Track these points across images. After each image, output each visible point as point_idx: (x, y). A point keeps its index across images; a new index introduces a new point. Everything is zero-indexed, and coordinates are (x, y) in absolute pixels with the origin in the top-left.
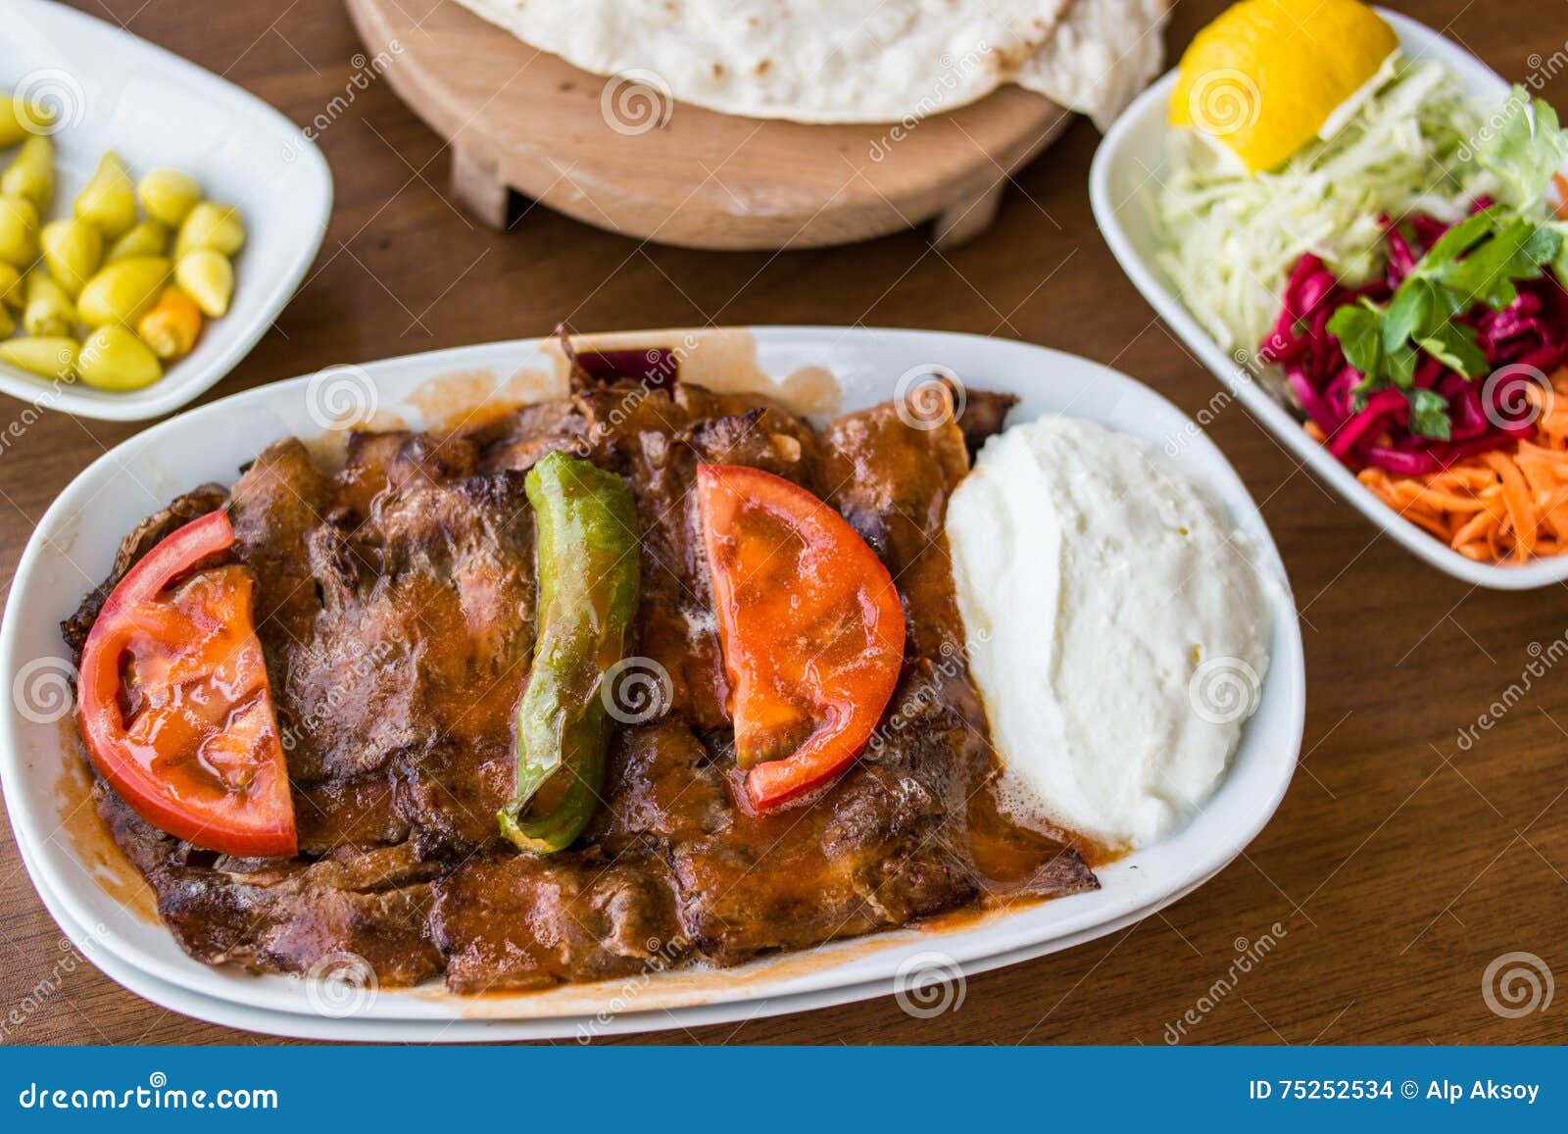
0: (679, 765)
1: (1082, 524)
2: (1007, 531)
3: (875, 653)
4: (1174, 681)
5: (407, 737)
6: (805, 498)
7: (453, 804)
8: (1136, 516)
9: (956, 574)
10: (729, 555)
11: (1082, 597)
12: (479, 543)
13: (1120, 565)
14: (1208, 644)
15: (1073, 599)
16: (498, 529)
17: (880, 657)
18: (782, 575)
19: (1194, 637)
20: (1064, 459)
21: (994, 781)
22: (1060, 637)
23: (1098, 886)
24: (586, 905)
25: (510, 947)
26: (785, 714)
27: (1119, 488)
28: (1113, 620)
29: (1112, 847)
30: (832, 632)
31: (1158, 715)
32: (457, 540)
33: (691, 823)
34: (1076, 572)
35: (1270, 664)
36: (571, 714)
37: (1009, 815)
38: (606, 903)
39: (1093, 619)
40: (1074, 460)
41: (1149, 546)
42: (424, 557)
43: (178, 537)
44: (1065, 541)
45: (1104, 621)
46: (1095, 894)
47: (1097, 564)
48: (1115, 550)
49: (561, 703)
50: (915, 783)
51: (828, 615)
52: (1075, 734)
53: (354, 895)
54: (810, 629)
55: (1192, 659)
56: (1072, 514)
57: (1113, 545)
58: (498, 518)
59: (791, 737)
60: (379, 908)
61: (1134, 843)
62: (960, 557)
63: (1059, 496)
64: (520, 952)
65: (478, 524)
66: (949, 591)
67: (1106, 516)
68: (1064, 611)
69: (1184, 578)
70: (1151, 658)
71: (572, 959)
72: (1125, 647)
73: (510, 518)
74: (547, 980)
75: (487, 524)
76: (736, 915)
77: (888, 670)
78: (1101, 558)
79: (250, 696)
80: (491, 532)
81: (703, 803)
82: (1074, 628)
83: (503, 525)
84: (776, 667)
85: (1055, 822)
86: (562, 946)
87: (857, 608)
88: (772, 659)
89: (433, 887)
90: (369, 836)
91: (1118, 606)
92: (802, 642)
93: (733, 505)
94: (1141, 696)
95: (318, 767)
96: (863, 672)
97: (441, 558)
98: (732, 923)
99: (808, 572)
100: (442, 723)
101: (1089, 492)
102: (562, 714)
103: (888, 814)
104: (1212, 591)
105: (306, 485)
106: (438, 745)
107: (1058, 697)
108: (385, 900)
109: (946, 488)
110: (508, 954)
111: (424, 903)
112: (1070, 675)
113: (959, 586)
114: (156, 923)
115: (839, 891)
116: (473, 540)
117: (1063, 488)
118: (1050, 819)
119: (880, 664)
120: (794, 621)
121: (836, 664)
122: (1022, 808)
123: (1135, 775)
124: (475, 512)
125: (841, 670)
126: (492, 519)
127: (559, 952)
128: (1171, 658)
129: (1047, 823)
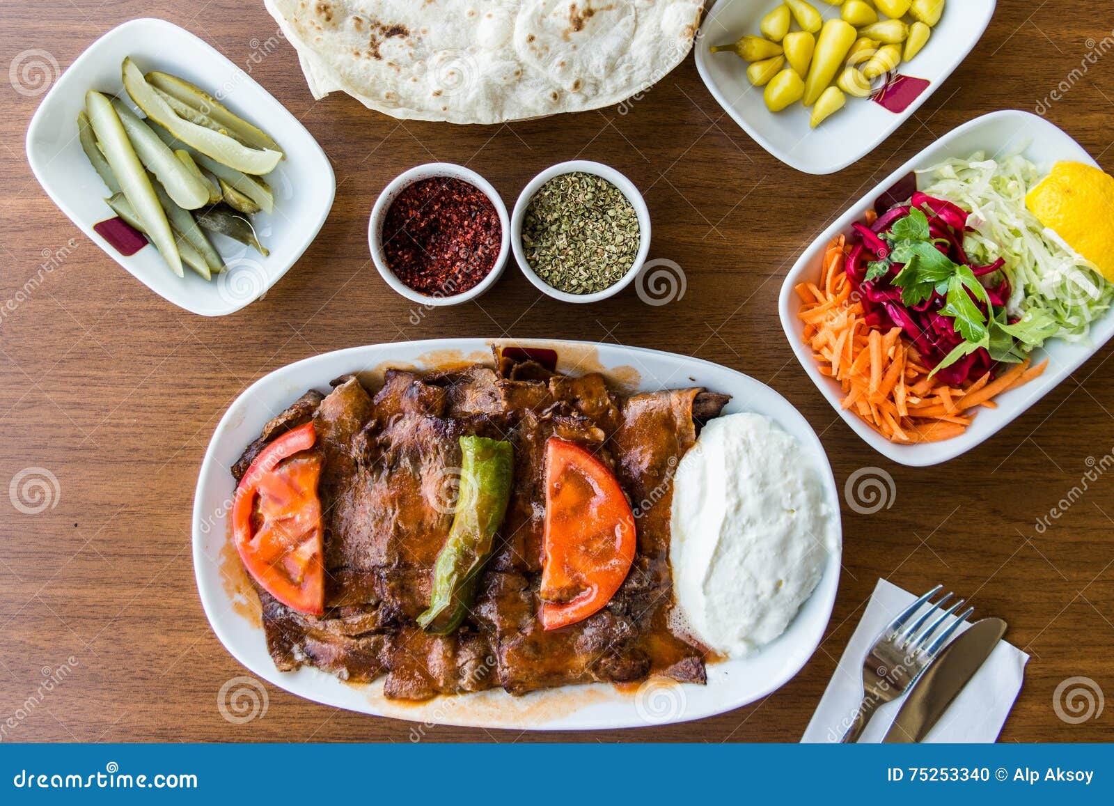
0: (513, 590)
1: (738, 507)
2: (703, 494)
3: (617, 563)
4: (766, 596)
5: (384, 560)
6: (600, 470)
7: (402, 596)
8: (768, 504)
9: (673, 509)
10: (556, 493)
11: (729, 547)
12: (435, 458)
13: (752, 534)
14: (788, 580)
15: (723, 549)
16: (445, 453)
17: (620, 566)
18: (580, 508)
19: (781, 576)
20: (740, 459)
21: (669, 610)
22: (712, 566)
23: (705, 684)
24: (453, 664)
25: (416, 674)
26: (567, 582)
27: (763, 484)
28: (741, 563)
29: (719, 654)
30: (599, 545)
31: (753, 611)
32: (425, 454)
33: (513, 625)
34: (728, 536)
35: (821, 580)
36: (460, 576)
37: (672, 630)
38: (464, 664)
39: (731, 559)
40: (744, 462)
41: (771, 523)
42: (407, 460)
43: (287, 439)
44: (726, 518)
45: (736, 562)
46: (702, 687)
47: (740, 532)
48: (751, 525)
49: (456, 570)
50: (625, 624)
51: (599, 536)
52: (711, 609)
53: (348, 639)
54: (587, 542)
55: (777, 587)
56: (734, 501)
57: (751, 522)
58: (447, 447)
59: (568, 594)
60: (358, 646)
61: (730, 655)
62: (677, 501)
63: (730, 487)
64: (420, 677)
65: (436, 447)
66: (667, 518)
67: (752, 504)
68: (717, 554)
69: (784, 545)
70: (756, 583)
71: (445, 685)
72: (744, 577)
73: (453, 447)
74: (431, 694)
75: (440, 449)
76: (524, 680)
77: (621, 573)
78: (744, 528)
79: (311, 533)
80: (442, 454)
81: (521, 613)
82: (721, 562)
83: (449, 451)
84: (567, 560)
85: (694, 637)
86: (440, 677)
87: (612, 534)
88: (565, 555)
89: (385, 638)
90: (361, 602)
91: (745, 556)
92: (582, 548)
93: (563, 466)
94: (746, 602)
95: (342, 562)
96: (608, 572)
97: (416, 461)
98: (522, 683)
99: (594, 510)
100: (402, 556)
101: (747, 487)
102: (455, 577)
103: (609, 638)
104: (797, 551)
105: (356, 409)
106: (398, 566)
107: (705, 593)
108: (363, 642)
109: (679, 455)
110: (415, 678)
111: (379, 645)
112: (713, 584)
113: (673, 516)
114: (259, 627)
115: (577, 671)
116: (432, 456)
117: (734, 481)
118: (692, 635)
119: (618, 569)
120: (580, 537)
121: (597, 565)
122: (679, 627)
123: (736, 631)
124: (436, 441)
125: (598, 568)
126: (443, 447)
127: (439, 680)
128: (766, 585)
129: (690, 637)
